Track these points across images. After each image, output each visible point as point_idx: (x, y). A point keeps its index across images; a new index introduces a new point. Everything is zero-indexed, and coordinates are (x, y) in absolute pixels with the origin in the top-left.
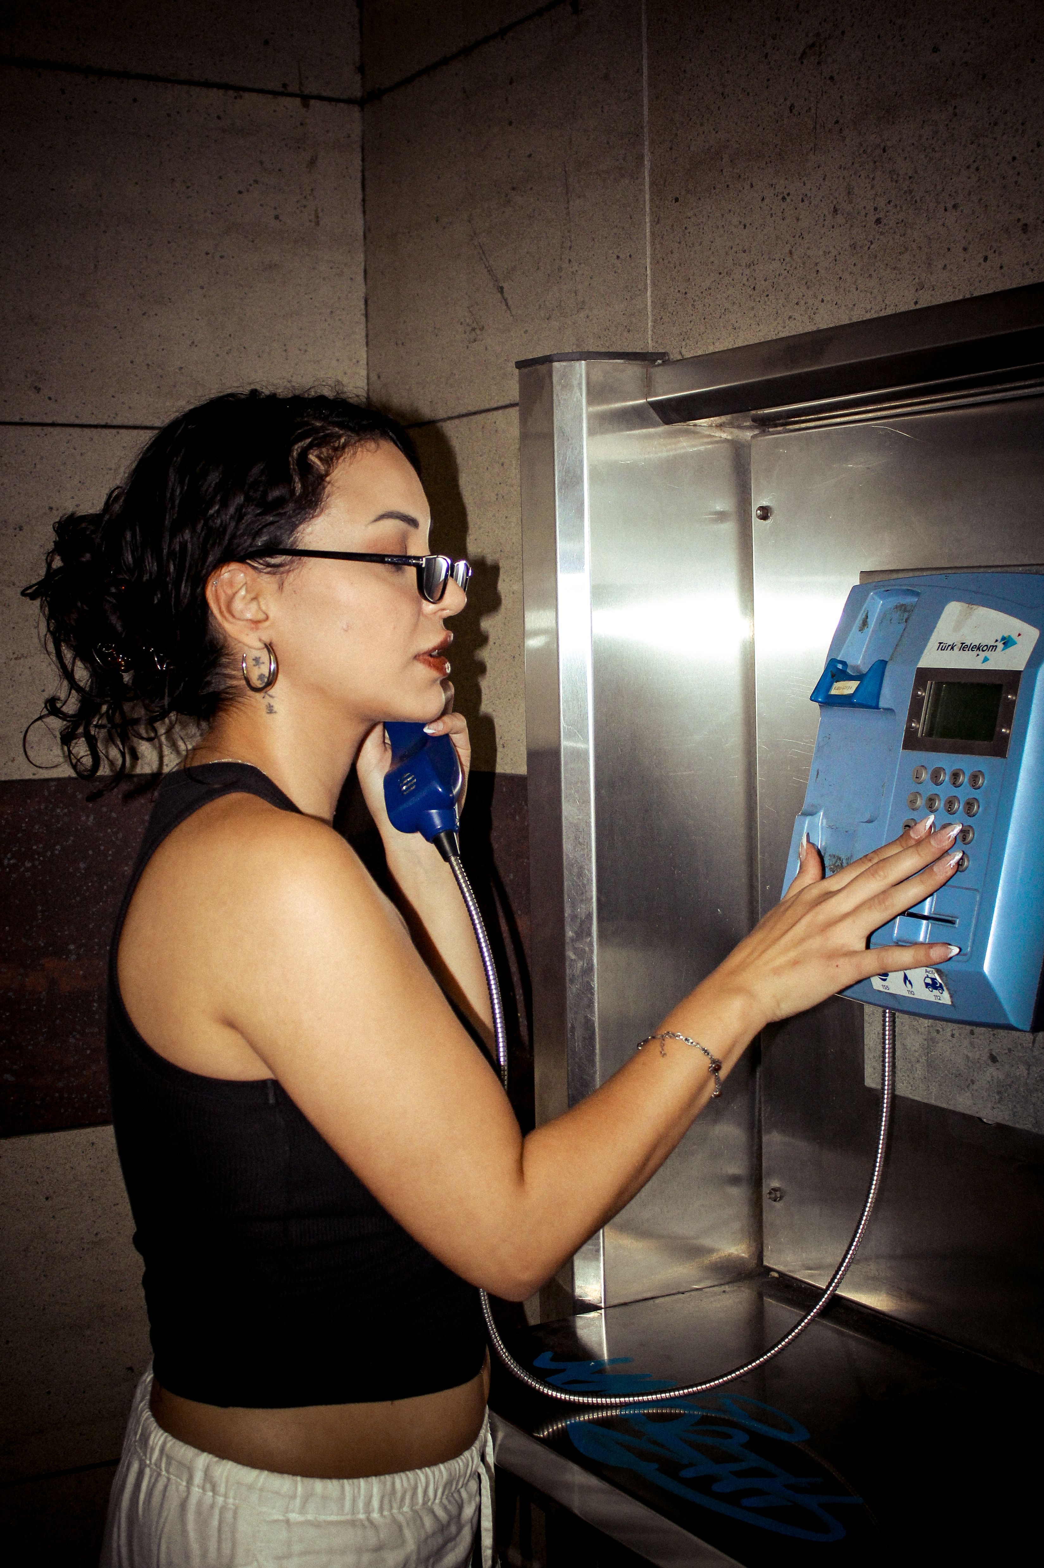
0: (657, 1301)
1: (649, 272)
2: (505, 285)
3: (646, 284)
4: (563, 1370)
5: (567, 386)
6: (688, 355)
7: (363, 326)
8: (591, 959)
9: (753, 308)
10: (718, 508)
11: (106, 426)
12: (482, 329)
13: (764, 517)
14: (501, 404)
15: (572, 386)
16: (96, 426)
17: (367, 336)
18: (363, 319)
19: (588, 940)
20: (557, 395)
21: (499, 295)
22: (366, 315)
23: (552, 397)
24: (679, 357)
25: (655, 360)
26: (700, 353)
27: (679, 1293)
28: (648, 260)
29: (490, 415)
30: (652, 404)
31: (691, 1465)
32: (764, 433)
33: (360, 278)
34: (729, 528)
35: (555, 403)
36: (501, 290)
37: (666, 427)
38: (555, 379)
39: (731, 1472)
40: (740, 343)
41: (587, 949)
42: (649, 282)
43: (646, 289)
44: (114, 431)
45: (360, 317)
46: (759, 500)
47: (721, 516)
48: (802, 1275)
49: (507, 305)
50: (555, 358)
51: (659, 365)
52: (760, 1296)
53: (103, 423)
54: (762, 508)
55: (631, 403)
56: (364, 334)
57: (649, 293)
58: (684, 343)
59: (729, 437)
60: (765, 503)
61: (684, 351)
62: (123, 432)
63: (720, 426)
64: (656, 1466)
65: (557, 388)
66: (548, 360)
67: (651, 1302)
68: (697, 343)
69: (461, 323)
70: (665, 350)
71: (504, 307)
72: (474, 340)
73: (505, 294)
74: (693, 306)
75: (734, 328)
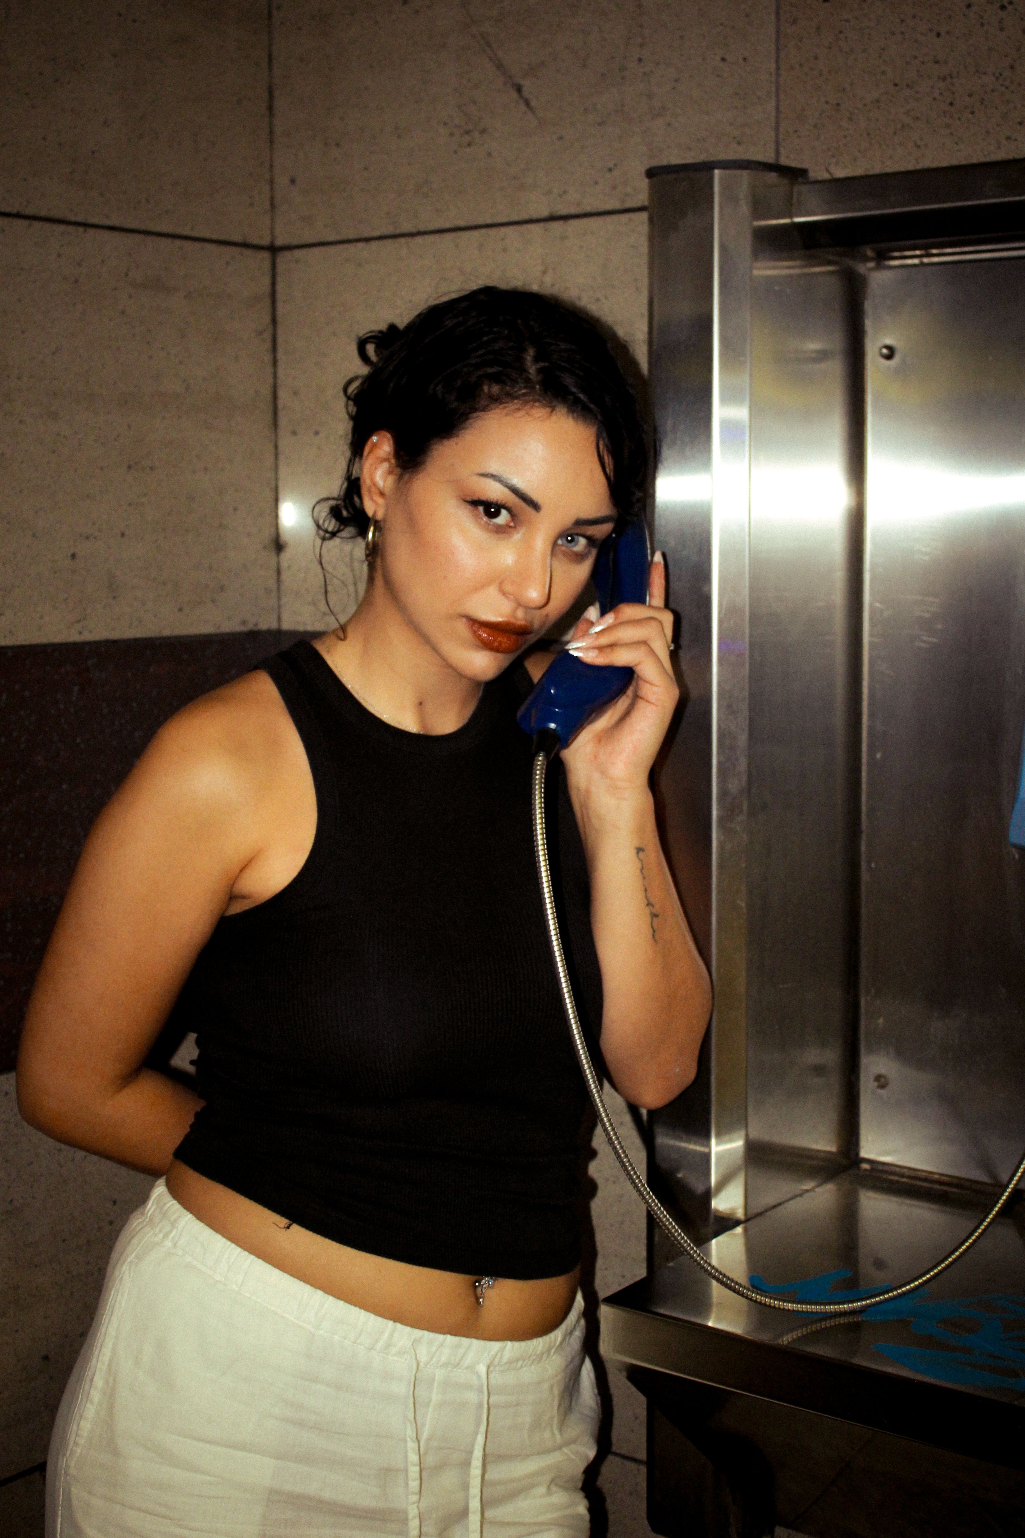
2: (526, 84)
5: (732, 199)
6: (840, 173)
7: (267, 119)
9: (948, 126)
10: (815, 346)
12: (484, 131)
15: (737, 199)
17: (271, 132)
18: (267, 112)
20: (720, 207)
21: (514, 95)
24: (826, 176)
25: (795, 176)
26: (860, 171)
33: (265, 63)
35: (717, 217)
36: (518, 89)
37: (804, 251)
38: (717, 189)
45: (263, 108)
46: (880, 338)
49: (527, 103)
51: (802, 183)
54: (888, 347)
55: (781, 222)
56: (268, 128)
58: (833, 161)
59: (840, 268)
60: (888, 341)
61: (832, 169)
65: (719, 199)
68: (855, 160)
69: (445, 124)
70: (804, 166)
71: (523, 107)
72: (469, 145)
73: (526, 93)
74: (850, 119)
75: (918, 147)
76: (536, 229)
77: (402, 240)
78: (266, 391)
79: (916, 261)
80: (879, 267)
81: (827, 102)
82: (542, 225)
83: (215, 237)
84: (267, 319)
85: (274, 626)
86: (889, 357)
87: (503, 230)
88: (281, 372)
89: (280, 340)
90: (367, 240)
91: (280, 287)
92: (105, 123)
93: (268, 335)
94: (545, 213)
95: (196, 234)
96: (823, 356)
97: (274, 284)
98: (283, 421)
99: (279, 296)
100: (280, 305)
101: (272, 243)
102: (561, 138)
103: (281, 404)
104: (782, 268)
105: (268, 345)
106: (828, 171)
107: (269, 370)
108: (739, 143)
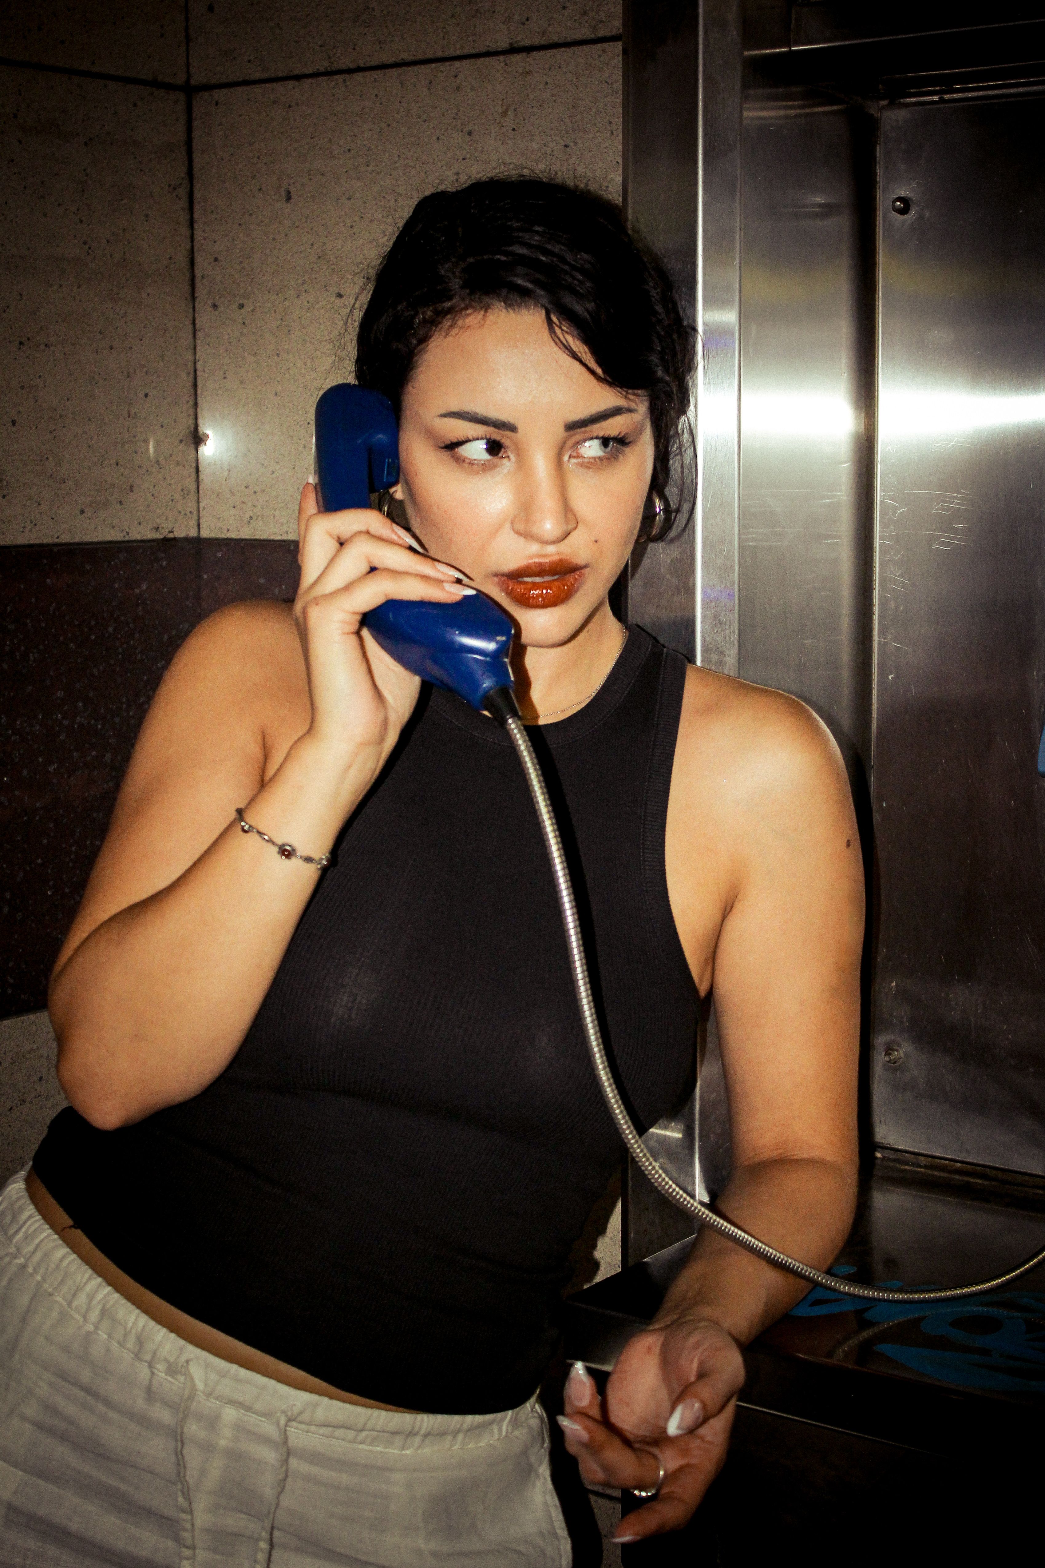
5: (720, 21)
15: (726, 21)
20: (706, 33)
54: (903, 200)
78: (181, 258)
79: (936, 98)
80: (893, 104)
82: (501, 58)
83: (120, 73)
84: (182, 171)
85: (193, 533)
86: (904, 211)
87: (457, 64)
88: (198, 234)
89: (197, 196)
90: (298, 78)
91: (196, 134)
93: (183, 191)
94: (505, 44)
95: (97, 69)
96: (828, 210)
97: (189, 130)
98: (201, 292)
99: (196, 145)
100: (196, 155)
101: (187, 81)
103: (198, 273)
104: (780, 108)
105: (183, 203)
107: (184, 231)
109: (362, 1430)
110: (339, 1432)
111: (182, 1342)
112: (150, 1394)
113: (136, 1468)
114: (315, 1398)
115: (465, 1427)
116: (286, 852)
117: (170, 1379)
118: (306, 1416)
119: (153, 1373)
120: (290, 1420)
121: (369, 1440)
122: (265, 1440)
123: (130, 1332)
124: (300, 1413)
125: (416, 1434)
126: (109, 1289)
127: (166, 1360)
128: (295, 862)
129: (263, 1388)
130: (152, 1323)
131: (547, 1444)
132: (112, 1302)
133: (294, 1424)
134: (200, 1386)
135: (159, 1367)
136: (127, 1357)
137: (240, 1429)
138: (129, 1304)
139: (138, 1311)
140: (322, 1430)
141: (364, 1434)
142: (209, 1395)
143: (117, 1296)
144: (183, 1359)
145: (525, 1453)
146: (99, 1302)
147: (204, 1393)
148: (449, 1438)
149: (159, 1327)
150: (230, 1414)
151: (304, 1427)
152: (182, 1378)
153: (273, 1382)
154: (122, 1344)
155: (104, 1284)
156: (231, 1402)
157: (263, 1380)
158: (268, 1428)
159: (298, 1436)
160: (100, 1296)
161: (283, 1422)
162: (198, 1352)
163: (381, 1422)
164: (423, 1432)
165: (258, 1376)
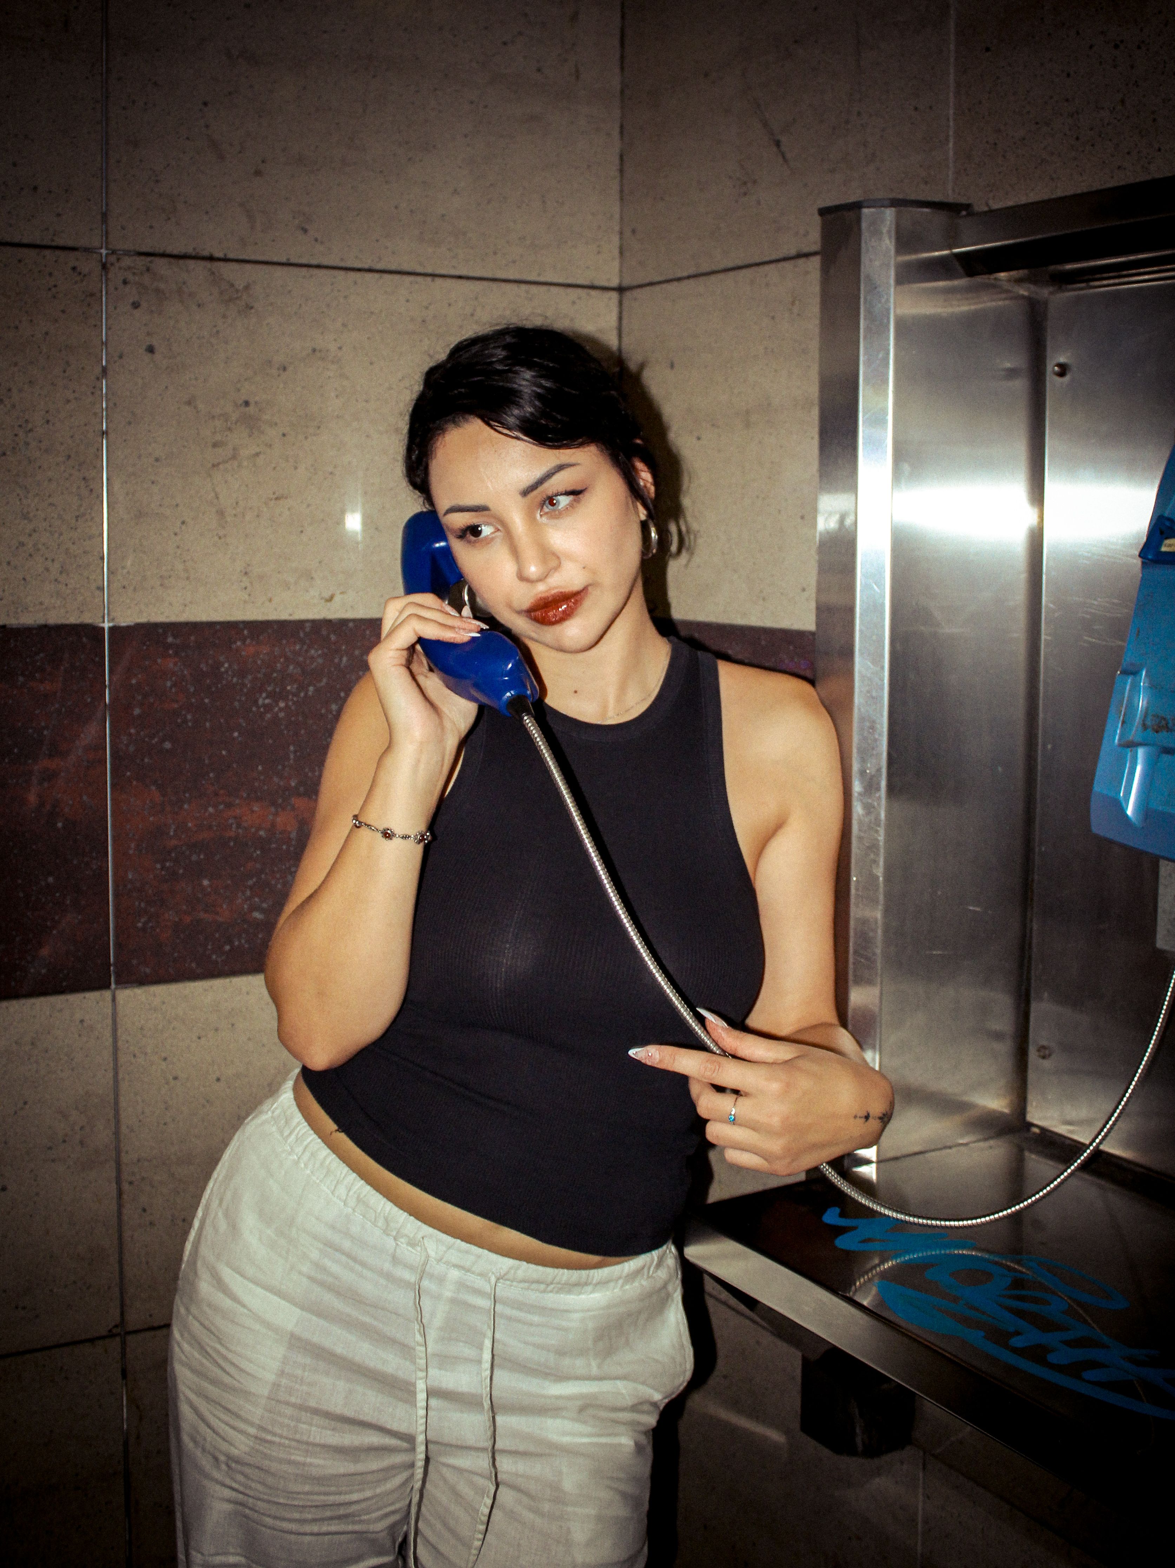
0: (927, 1155)
1: (951, 123)
2: (784, 139)
3: (948, 136)
4: (854, 1228)
5: (877, 233)
6: (996, 206)
7: (618, 180)
8: (879, 814)
9: (1075, 159)
10: (1008, 365)
11: (370, 270)
12: (755, 182)
13: (1062, 374)
14: (773, 257)
15: (881, 233)
16: (359, 270)
17: (621, 191)
18: (617, 174)
19: (877, 795)
20: (866, 242)
21: (775, 149)
22: (621, 171)
23: (860, 245)
24: (986, 209)
25: (960, 211)
26: (1010, 203)
27: (945, 1147)
28: (951, 112)
29: (762, 269)
30: (957, 255)
31: (1018, 1333)
32: (1060, 289)
33: (616, 133)
34: (1020, 385)
35: (863, 250)
36: (778, 144)
37: (968, 279)
38: (864, 225)
39: (1061, 1342)
40: (1059, 193)
41: (876, 804)
42: (951, 133)
43: (947, 140)
44: (377, 275)
45: (614, 171)
46: (1057, 357)
47: (1012, 373)
48: (1062, 1130)
49: (784, 157)
50: (865, 204)
51: (965, 216)
52: (1021, 1150)
53: (366, 266)
54: (1060, 365)
55: (937, 254)
56: (618, 188)
57: (951, 145)
58: (991, 195)
59: (1026, 293)
60: (1062, 360)
61: (991, 202)
62: (387, 277)
63: (1019, 281)
64: (982, 1334)
65: (865, 235)
66: (857, 206)
67: (921, 1157)
68: (1007, 194)
69: (730, 177)
70: (969, 202)
71: (781, 160)
72: (745, 194)
73: (783, 148)
74: (1004, 156)
75: (1052, 179)
76: (787, 265)
77: (701, 279)
79: (1084, 285)
80: (1058, 291)
81: (987, 142)
82: (792, 262)
83: (561, 281)
87: (767, 268)
90: (679, 279)
91: (624, 322)
92: (456, 192)
94: (793, 252)
95: (542, 279)
97: (620, 319)
99: (624, 329)
100: (624, 337)
101: (620, 284)
102: (806, 185)
106: (987, 205)
108: (926, 183)
109: (552, 1283)
110: (534, 1286)
111: (420, 1223)
112: (395, 1260)
113: (383, 1309)
114: (516, 1262)
115: (625, 1274)
116: (387, 835)
117: (410, 1248)
118: (510, 1276)
119: (397, 1244)
120: (498, 1279)
121: (556, 1289)
122: (478, 1292)
123: (380, 1214)
124: (505, 1275)
125: (590, 1284)
126: (362, 1182)
127: (406, 1236)
128: (396, 841)
129: (479, 1257)
130: (396, 1209)
131: (680, 1276)
132: (364, 1194)
133: (501, 1281)
134: (432, 1254)
135: (402, 1240)
136: (378, 1232)
137: (462, 1285)
138: (378, 1194)
139: (385, 1199)
140: (522, 1285)
141: (552, 1286)
142: (439, 1261)
143: (368, 1188)
144: (419, 1236)
145: (665, 1286)
146: (355, 1193)
147: (435, 1260)
148: (612, 1284)
149: (401, 1212)
150: (454, 1274)
151: (508, 1282)
152: (419, 1249)
153: (486, 1252)
154: (375, 1223)
155: (358, 1178)
156: (456, 1266)
157: (479, 1251)
158: (480, 1283)
159: (503, 1290)
160: (355, 1188)
161: (493, 1280)
162: (431, 1230)
163: (565, 1278)
164: (594, 1282)
165: (476, 1248)
